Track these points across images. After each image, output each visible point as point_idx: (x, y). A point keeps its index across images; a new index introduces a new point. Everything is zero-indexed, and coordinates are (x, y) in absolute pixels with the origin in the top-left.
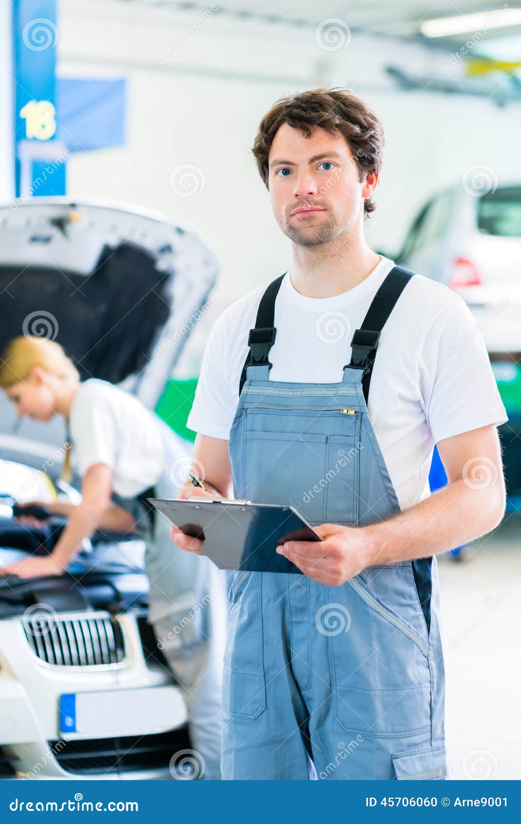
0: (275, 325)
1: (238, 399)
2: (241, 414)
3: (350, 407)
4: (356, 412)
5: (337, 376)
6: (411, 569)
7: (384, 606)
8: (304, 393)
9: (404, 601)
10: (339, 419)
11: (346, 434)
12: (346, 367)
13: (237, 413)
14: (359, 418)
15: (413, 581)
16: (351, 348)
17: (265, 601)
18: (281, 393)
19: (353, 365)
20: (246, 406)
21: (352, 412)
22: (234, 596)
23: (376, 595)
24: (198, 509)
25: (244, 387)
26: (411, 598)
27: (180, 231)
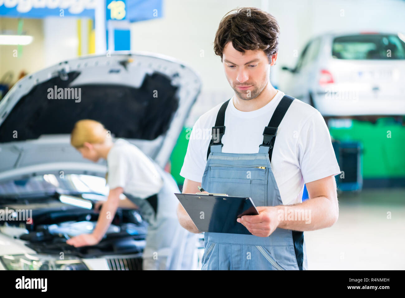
0: (225, 125)
1: (206, 162)
2: (208, 169)
3: (263, 165)
4: (265, 168)
5: (256, 150)
6: (293, 247)
7: (280, 266)
8: (239, 159)
9: (289, 263)
10: (257, 172)
11: (261, 179)
12: (260, 145)
13: (206, 169)
14: (267, 171)
15: (294, 253)
16: (263, 136)
17: (220, 263)
18: (228, 159)
19: (264, 144)
20: (210, 165)
21: (264, 168)
22: (205, 260)
23: (276, 260)
24: (200, 199)
25: (209, 156)
26: (293, 261)
27: (183, 66)
